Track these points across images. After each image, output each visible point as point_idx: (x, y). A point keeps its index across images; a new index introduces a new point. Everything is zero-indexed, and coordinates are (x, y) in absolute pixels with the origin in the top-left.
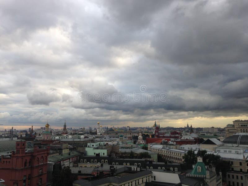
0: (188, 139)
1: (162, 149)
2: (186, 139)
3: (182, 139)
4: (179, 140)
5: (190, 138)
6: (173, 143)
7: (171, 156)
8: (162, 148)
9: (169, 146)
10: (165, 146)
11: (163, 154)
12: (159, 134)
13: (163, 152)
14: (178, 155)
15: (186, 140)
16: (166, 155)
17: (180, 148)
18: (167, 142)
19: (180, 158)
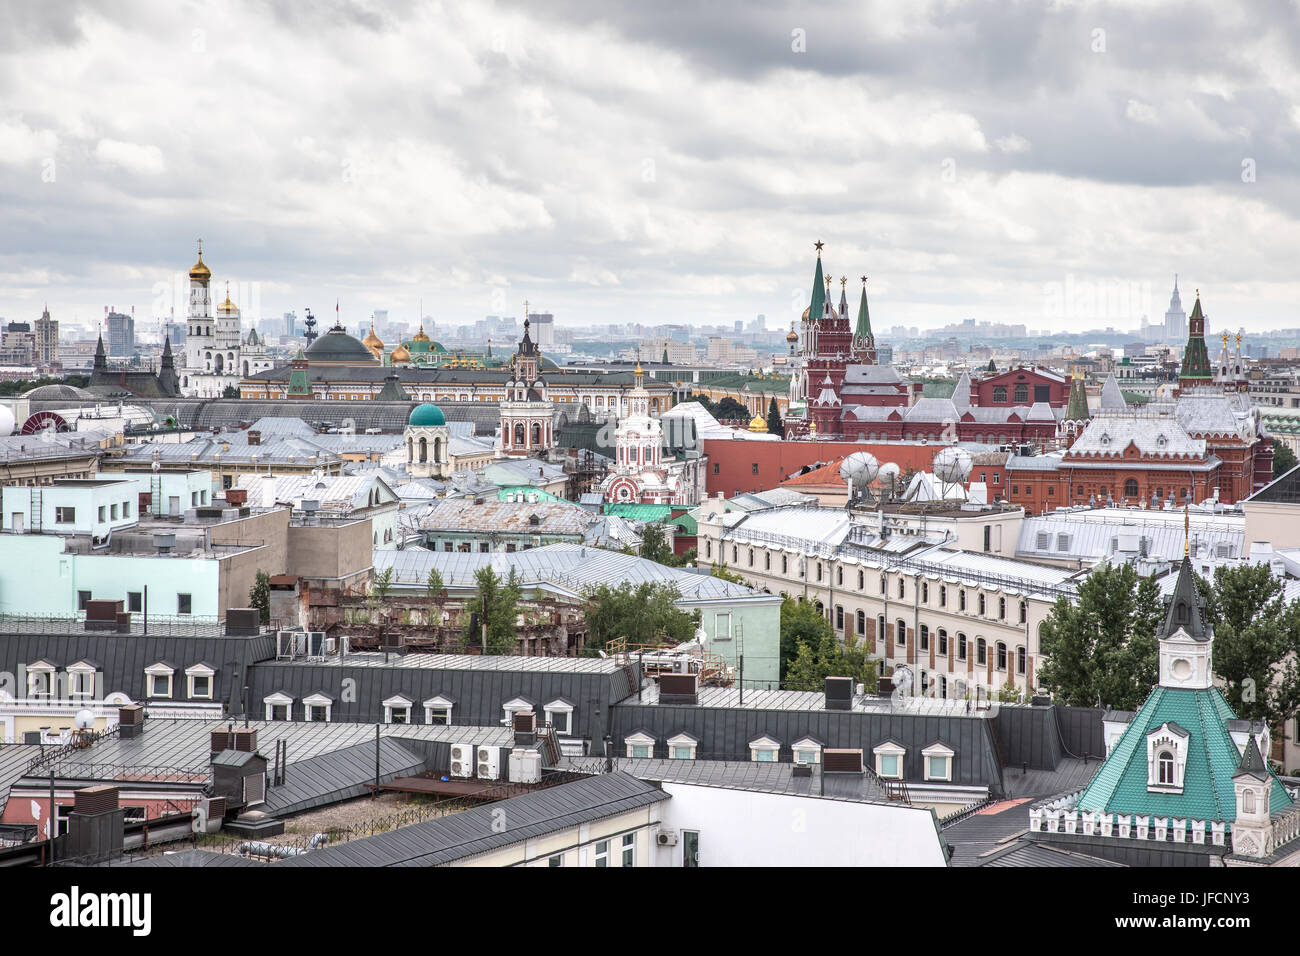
0: (1147, 446)
1: (839, 549)
2: (1118, 447)
3: (1080, 446)
4: (1048, 460)
5: (1162, 440)
6: (955, 492)
7: (924, 619)
8: (838, 540)
9: (914, 524)
10: (873, 522)
11: (851, 607)
12: (846, 398)
13: (851, 582)
14: (992, 611)
15: (1117, 458)
16: (873, 612)
17: (1030, 546)
18: (897, 485)
19: (1013, 643)
